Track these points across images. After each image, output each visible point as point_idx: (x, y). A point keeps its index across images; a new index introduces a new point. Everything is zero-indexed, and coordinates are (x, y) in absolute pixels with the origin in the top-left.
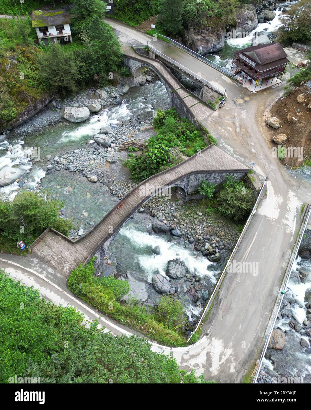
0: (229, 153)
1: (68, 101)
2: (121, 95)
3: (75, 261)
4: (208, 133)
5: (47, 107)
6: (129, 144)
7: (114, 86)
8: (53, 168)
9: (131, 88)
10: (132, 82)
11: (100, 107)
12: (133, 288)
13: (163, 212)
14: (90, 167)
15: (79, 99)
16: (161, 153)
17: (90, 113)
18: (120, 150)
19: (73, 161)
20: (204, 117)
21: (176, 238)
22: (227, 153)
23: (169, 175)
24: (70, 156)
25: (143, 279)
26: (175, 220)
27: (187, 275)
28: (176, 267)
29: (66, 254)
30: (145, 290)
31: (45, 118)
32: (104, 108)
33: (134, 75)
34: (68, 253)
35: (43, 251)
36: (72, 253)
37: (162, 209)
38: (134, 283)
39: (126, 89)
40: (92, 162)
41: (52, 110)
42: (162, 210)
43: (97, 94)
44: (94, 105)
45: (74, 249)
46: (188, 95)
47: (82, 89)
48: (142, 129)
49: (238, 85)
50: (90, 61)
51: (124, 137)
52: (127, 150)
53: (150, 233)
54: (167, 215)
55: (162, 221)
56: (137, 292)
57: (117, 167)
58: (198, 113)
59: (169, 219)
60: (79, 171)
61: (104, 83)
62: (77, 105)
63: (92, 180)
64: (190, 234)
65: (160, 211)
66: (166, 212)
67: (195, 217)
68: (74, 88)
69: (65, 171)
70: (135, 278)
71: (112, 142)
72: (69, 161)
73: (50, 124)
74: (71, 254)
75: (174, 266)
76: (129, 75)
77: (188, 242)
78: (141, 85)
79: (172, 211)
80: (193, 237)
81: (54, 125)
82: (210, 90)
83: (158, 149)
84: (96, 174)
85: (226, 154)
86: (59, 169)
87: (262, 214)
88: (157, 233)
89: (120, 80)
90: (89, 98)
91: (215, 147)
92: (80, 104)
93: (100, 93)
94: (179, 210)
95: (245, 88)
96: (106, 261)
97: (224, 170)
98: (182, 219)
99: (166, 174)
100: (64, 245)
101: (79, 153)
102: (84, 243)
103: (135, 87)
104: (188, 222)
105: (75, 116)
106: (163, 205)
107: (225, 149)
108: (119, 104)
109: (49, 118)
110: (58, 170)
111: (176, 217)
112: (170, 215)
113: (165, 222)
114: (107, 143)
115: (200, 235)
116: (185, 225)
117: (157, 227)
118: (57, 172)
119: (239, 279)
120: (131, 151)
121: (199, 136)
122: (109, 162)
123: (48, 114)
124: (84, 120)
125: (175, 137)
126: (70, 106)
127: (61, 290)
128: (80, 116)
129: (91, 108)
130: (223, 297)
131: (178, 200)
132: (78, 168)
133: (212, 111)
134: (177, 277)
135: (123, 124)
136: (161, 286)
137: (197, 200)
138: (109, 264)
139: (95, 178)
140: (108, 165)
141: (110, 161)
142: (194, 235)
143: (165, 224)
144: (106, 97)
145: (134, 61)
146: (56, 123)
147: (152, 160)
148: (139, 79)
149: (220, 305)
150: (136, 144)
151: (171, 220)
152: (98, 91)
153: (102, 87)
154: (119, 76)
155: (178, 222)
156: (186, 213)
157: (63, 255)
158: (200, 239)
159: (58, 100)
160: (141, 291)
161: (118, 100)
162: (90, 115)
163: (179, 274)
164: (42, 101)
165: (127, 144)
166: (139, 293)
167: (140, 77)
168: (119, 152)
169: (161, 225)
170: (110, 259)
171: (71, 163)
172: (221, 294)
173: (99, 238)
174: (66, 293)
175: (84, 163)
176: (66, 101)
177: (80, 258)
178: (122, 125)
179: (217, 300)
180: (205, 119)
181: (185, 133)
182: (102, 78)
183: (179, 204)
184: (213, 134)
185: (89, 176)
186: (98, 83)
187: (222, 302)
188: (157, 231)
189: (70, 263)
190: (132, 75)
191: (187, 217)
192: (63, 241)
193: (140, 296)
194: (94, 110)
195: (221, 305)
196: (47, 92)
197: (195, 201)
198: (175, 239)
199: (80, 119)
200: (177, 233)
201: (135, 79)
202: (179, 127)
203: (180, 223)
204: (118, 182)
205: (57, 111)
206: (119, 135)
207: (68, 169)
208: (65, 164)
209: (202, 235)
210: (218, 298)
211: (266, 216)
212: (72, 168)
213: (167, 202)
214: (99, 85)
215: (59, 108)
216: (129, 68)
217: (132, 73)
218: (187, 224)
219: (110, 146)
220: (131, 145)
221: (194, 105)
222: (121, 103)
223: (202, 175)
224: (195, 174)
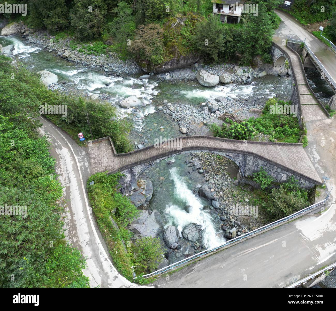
0: (312, 159)
1: (208, 67)
2: (254, 78)
3: (106, 167)
4: (305, 134)
5: (190, 66)
6: (229, 116)
7: (253, 68)
8: (162, 110)
9: (268, 75)
10: (271, 70)
11: (230, 81)
12: (148, 224)
13: (216, 181)
14: (187, 120)
15: (217, 69)
16: (244, 130)
17: (219, 82)
18: (220, 118)
19: (178, 110)
20: (312, 119)
21: (212, 208)
22: (310, 159)
24: (178, 107)
25: (162, 223)
26: (221, 193)
27: (197, 242)
28: (192, 230)
29: (105, 160)
30: (156, 231)
31: (183, 74)
32: (233, 83)
33: (274, 64)
34: (106, 159)
35: (93, 150)
36: (109, 161)
37: (217, 179)
38: (152, 221)
39: (263, 74)
40: (191, 117)
41: (192, 70)
42: (217, 180)
43: (234, 70)
44: (225, 77)
45: (113, 160)
46: (309, 93)
47: (224, 61)
48: (251, 109)
50: (239, 39)
51: (231, 110)
52: (224, 120)
53: (194, 192)
54: (217, 186)
55: (210, 188)
56: (148, 228)
57: (207, 129)
58: (308, 113)
59: (217, 190)
60: (177, 120)
61: (244, 63)
62: (212, 72)
63: (182, 131)
64: (226, 212)
65: (215, 180)
66: (218, 182)
67: (240, 200)
68: (215, 57)
69: (169, 116)
70: (156, 218)
71: (218, 110)
72: (176, 110)
73: (184, 80)
75: (191, 228)
76: (270, 62)
77: (219, 218)
78: (279, 76)
79: (224, 184)
80: (227, 216)
81: (186, 81)
83: (243, 125)
84: (188, 128)
85: (308, 158)
86: (165, 112)
87: (297, 227)
88: (200, 196)
89: (260, 64)
90: (226, 71)
91: (301, 149)
92: (215, 72)
93: (236, 69)
94: (230, 187)
96: (142, 190)
97: (288, 169)
98: (227, 196)
100: (109, 153)
101: (188, 107)
102: (122, 159)
103: (272, 75)
104: (231, 200)
105: (205, 80)
106: (220, 176)
107: (311, 154)
108: (247, 84)
109: (186, 75)
110: (164, 113)
111: (223, 191)
112: (219, 187)
113: (212, 190)
114: (212, 108)
115: (234, 218)
116: (227, 202)
117: (202, 190)
118: (163, 114)
120: (227, 122)
121: (296, 134)
123: (187, 72)
124: (210, 86)
125: (272, 125)
126: (207, 71)
127: (82, 180)
128: (208, 81)
129: (221, 79)
130: (196, 269)
131: (237, 179)
132: (178, 117)
133: (326, 117)
134: (187, 238)
135: (239, 100)
136: (168, 235)
137: (252, 187)
138: (142, 194)
139: (185, 130)
140: (202, 125)
141: (205, 123)
142: (229, 215)
143: (211, 192)
144: (240, 75)
145: (278, 50)
146: (188, 80)
148: (278, 69)
150: (234, 118)
151: (218, 191)
152: (236, 68)
153: (241, 65)
154: (261, 60)
155: (222, 196)
156: (235, 193)
157: (102, 159)
158: (231, 220)
159: (202, 64)
160: (151, 230)
161: (249, 80)
162: (218, 84)
163: (190, 236)
164: (185, 58)
165: (227, 115)
166: (149, 230)
167: (281, 68)
168: (218, 119)
169: (206, 191)
170: (146, 191)
171: (176, 112)
172: (196, 266)
174: (83, 184)
175: (185, 116)
176: (206, 67)
178: (237, 101)
179: (189, 268)
180: (313, 122)
181: (284, 126)
182: (245, 57)
183: (234, 182)
184: (309, 137)
185: (181, 127)
186: (240, 61)
187: (192, 273)
188: (201, 194)
189: (102, 167)
190: (273, 63)
191: (232, 196)
192: (110, 151)
193: (147, 232)
194: (223, 81)
195: (189, 274)
196: (193, 54)
197: (251, 187)
198: (210, 209)
199: (207, 84)
200: (215, 205)
201: (274, 68)
202: (282, 119)
203: (223, 198)
205: (195, 72)
206: (228, 107)
207: (171, 115)
208: (172, 110)
209: (236, 218)
210: (191, 267)
211: (300, 231)
212: (174, 115)
213: (225, 176)
214: (240, 63)
215: (198, 70)
216: (273, 56)
217: (274, 61)
218: (229, 202)
219: (215, 112)
220: (230, 117)
221: (308, 105)
222: (250, 84)
223: (262, 162)
224: (254, 157)
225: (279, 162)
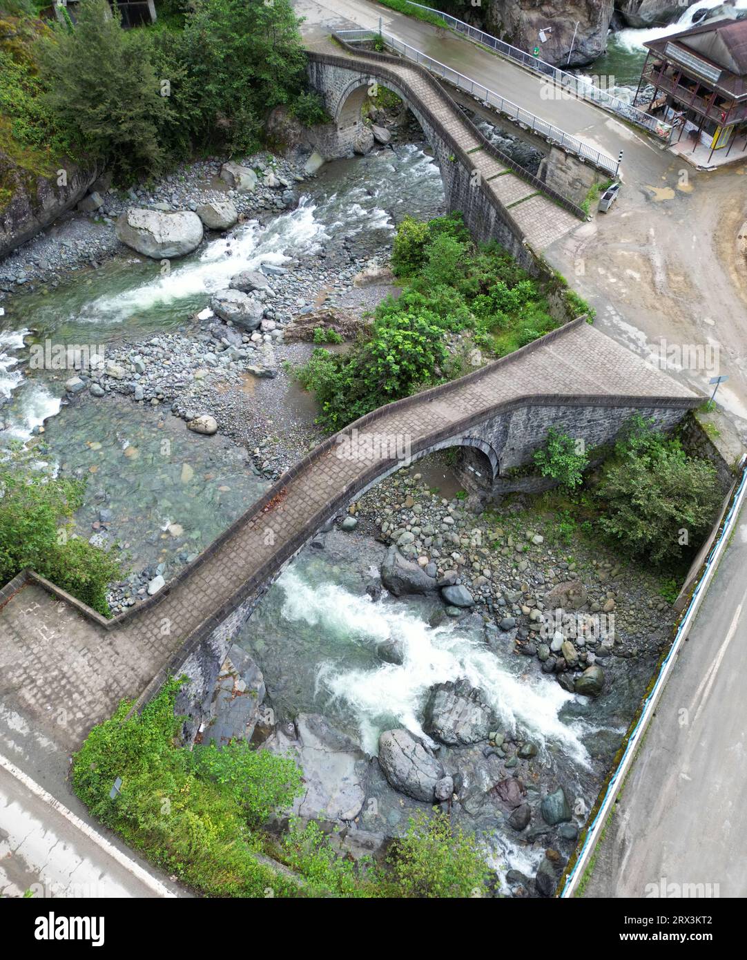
0: (632, 346)
1: (139, 193)
2: (298, 182)
3: (107, 690)
4: (565, 287)
5: (75, 210)
6: (317, 320)
7: (276, 154)
8: (84, 389)
9: (328, 163)
10: (330, 142)
11: (235, 214)
12: (316, 774)
13: (417, 529)
14: (194, 387)
15: (171, 190)
16: (416, 342)
17: (205, 231)
18: (289, 339)
19: (143, 367)
20: (551, 240)
21: (456, 611)
22: (627, 347)
23: (443, 404)
24: (135, 354)
25: (349, 741)
26: (454, 555)
27: (492, 735)
28: (458, 709)
29: (78, 664)
30: (354, 779)
31: (69, 243)
32: (246, 218)
33: (337, 120)
34: (83, 661)
36: (99, 661)
37: (413, 522)
38: (320, 755)
39: (313, 164)
40: (202, 373)
41: (92, 221)
42: (415, 525)
43: (227, 177)
44: (217, 207)
45: (108, 649)
46: (503, 170)
47: (181, 159)
48: (358, 276)
49: (656, 147)
50: (204, 67)
51: (301, 302)
52: (309, 338)
53: (375, 595)
54: (429, 540)
55: (414, 559)
56: (328, 785)
57: (278, 389)
58: (532, 225)
59: (436, 553)
60: (161, 400)
61: (246, 144)
62: (165, 205)
63: (201, 428)
64: (502, 601)
65: (409, 527)
66: (426, 530)
67: (520, 547)
69: (120, 398)
70: (323, 739)
71: (265, 317)
72: (133, 368)
73: (85, 261)
74: (96, 666)
75: (450, 705)
76: (320, 119)
77: (495, 627)
78: (359, 154)
79: (445, 527)
80: (512, 612)
81: (95, 264)
82: (570, 161)
83: (405, 329)
84: (213, 409)
85: (623, 349)
86: (102, 391)
88: (397, 596)
89: (295, 135)
90: (203, 187)
91: (587, 328)
92: (175, 202)
93: (234, 172)
94: (468, 526)
95: (679, 157)
96: (227, 683)
97: (612, 398)
98: (478, 553)
99: (435, 402)
100: (73, 633)
101: (165, 345)
102: (144, 630)
103: (338, 159)
104: (496, 562)
105: (157, 237)
106: (418, 507)
107: (620, 335)
108: (290, 206)
109: (81, 244)
110: (100, 396)
111: (458, 547)
112: (440, 541)
113: (423, 560)
114: (248, 318)
115: (536, 607)
116: (487, 572)
117: (396, 577)
118: (96, 400)
119: (685, 767)
120: (321, 343)
121: (535, 299)
122: (252, 373)
123: (78, 232)
124: (185, 250)
125: (458, 298)
126: (143, 207)
127: (47, 797)
128: (173, 238)
129: (207, 217)
130: (629, 834)
131: (466, 494)
132: (158, 389)
133: (577, 222)
134: (461, 740)
135: (300, 263)
137: (526, 495)
138: (238, 693)
139: (209, 421)
140: (251, 382)
141: (257, 370)
142: (515, 607)
143: (424, 567)
144: (251, 186)
145: (339, 71)
146: (100, 257)
147: (387, 366)
148: (352, 134)
149: (620, 864)
150: (337, 322)
151: (442, 556)
152: (230, 168)
153: (241, 155)
154: (293, 121)
155: (464, 561)
156: (492, 536)
157: (65, 669)
158: (533, 617)
159: (111, 191)
160: (342, 785)
161: (288, 194)
162: (204, 238)
163: (465, 732)
165: (310, 322)
166: (334, 790)
167: (357, 126)
168: (287, 344)
169: (408, 572)
170: (242, 675)
171: (137, 376)
172: (623, 824)
173: (195, 613)
174: (63, 809)
175: (178, 375)
176: (133, 195)
177: (124, 682)
178: (297, 268)
180: (555, 245)
181: (490, 288)
182: (242, 124)
183: (467, 506)
184: (581, 292)
185: (189, 415)
186: (231, 141)
187: (628, 853)
188: (397, 589)
189: (89, 698)
190: (331, 119)
191: (492, 548)
192: (71, 621)
193: (337, 799)
194: (215, 223)
195: (624, 862)
196: (72, 161)
197: (522, 498)
198: (453, 617)
199: (173, 249)
200: (461, 598)
201: (339, 133)
202: (473, 269)
203: (469, 565)
204: (280, 434)
205: (105, 223)
206: (287, 295)
207: (130, 392)
208: (121, 376)
209: (541, 605)
210: (613, 839)
212: (139, 389)
213: (430, 500)
214: (233, 148)
215: (112, 213)
216: (323, 96)
217: (333, 113)
218: (492, 568)
219: (259, 327)
220: (322, 322)
221: (519, 202)
222: (297, 205)
223: (553, 412)
224: (529, 408)
225: (586, 391)
